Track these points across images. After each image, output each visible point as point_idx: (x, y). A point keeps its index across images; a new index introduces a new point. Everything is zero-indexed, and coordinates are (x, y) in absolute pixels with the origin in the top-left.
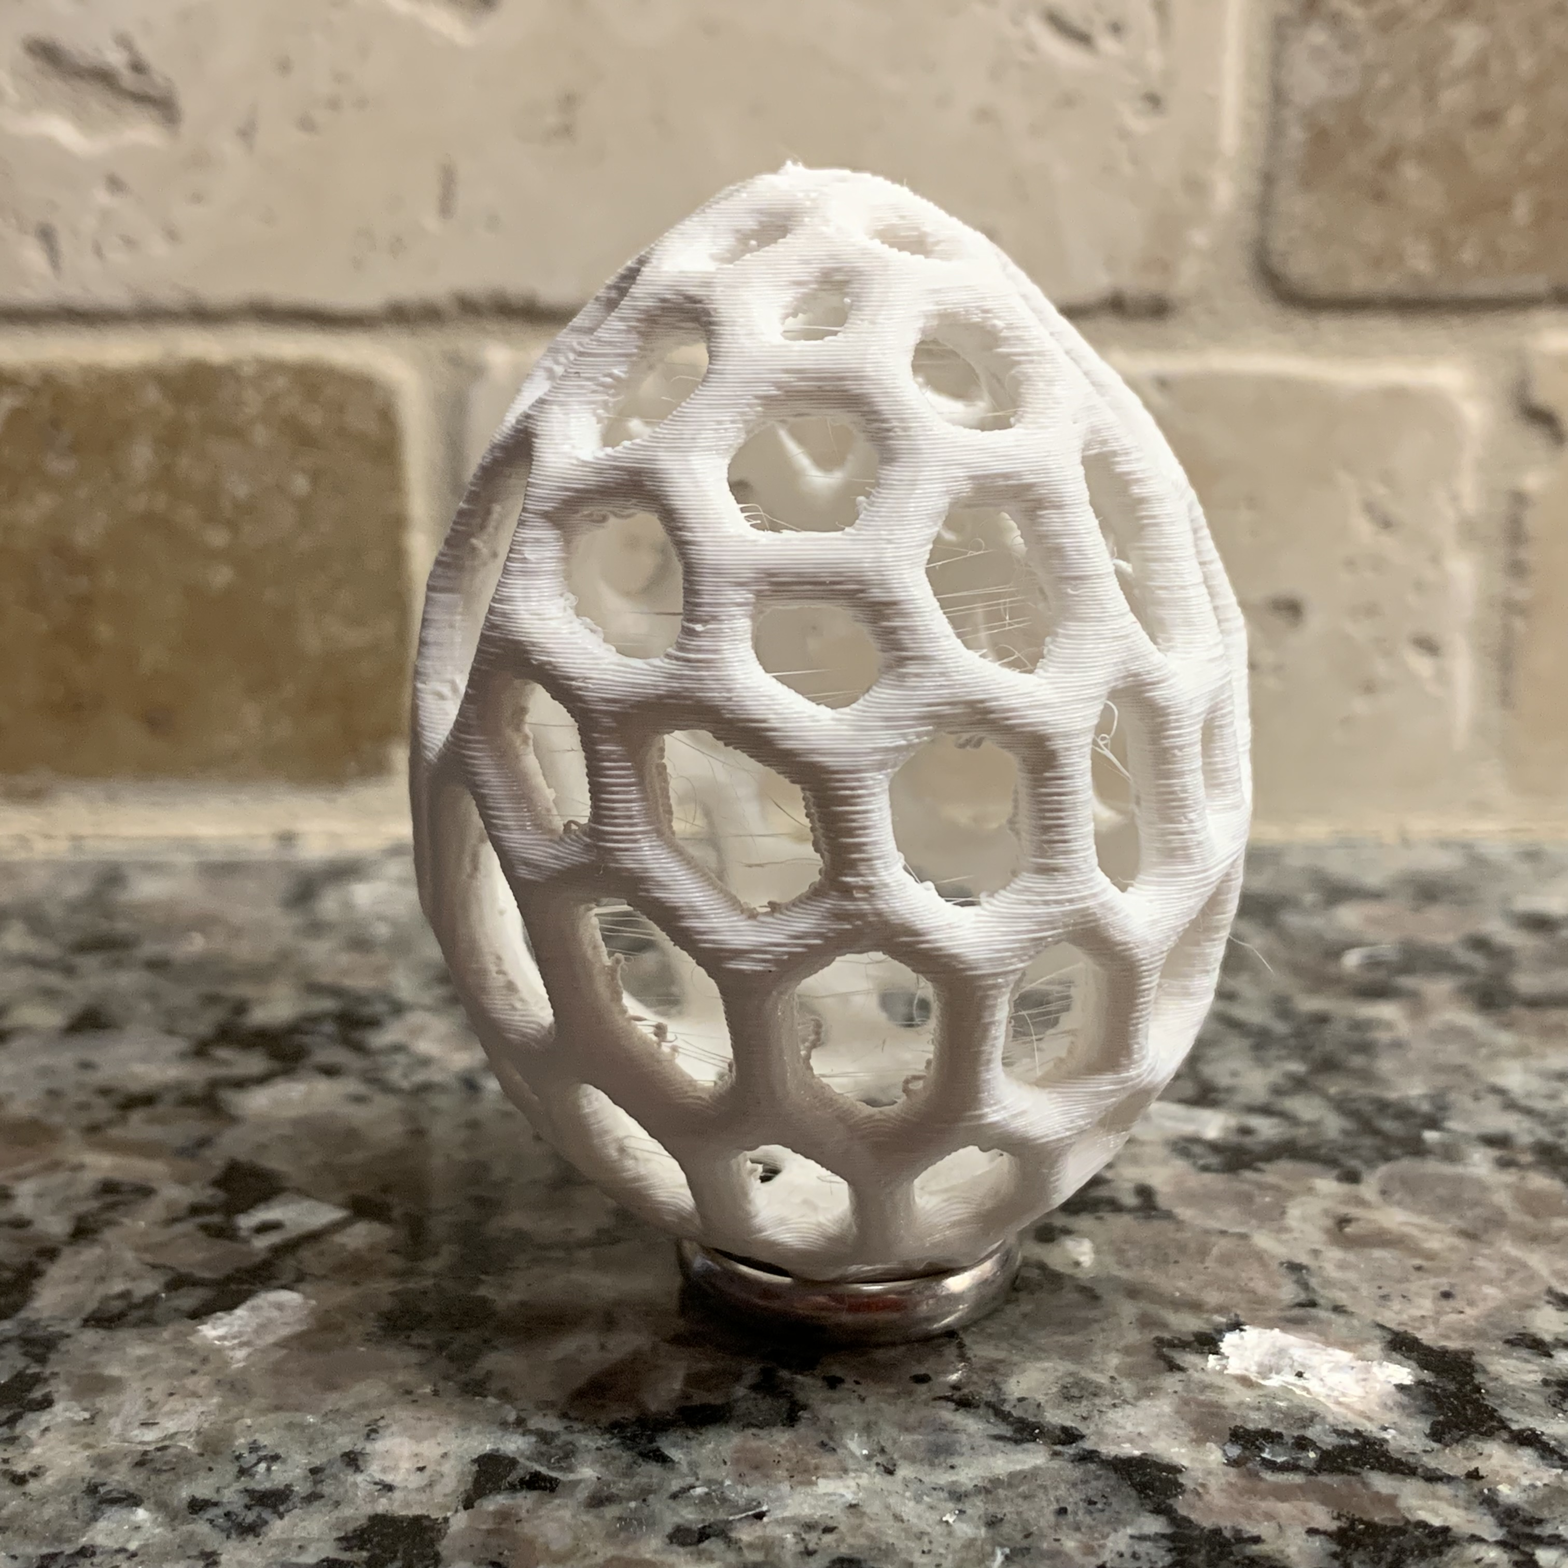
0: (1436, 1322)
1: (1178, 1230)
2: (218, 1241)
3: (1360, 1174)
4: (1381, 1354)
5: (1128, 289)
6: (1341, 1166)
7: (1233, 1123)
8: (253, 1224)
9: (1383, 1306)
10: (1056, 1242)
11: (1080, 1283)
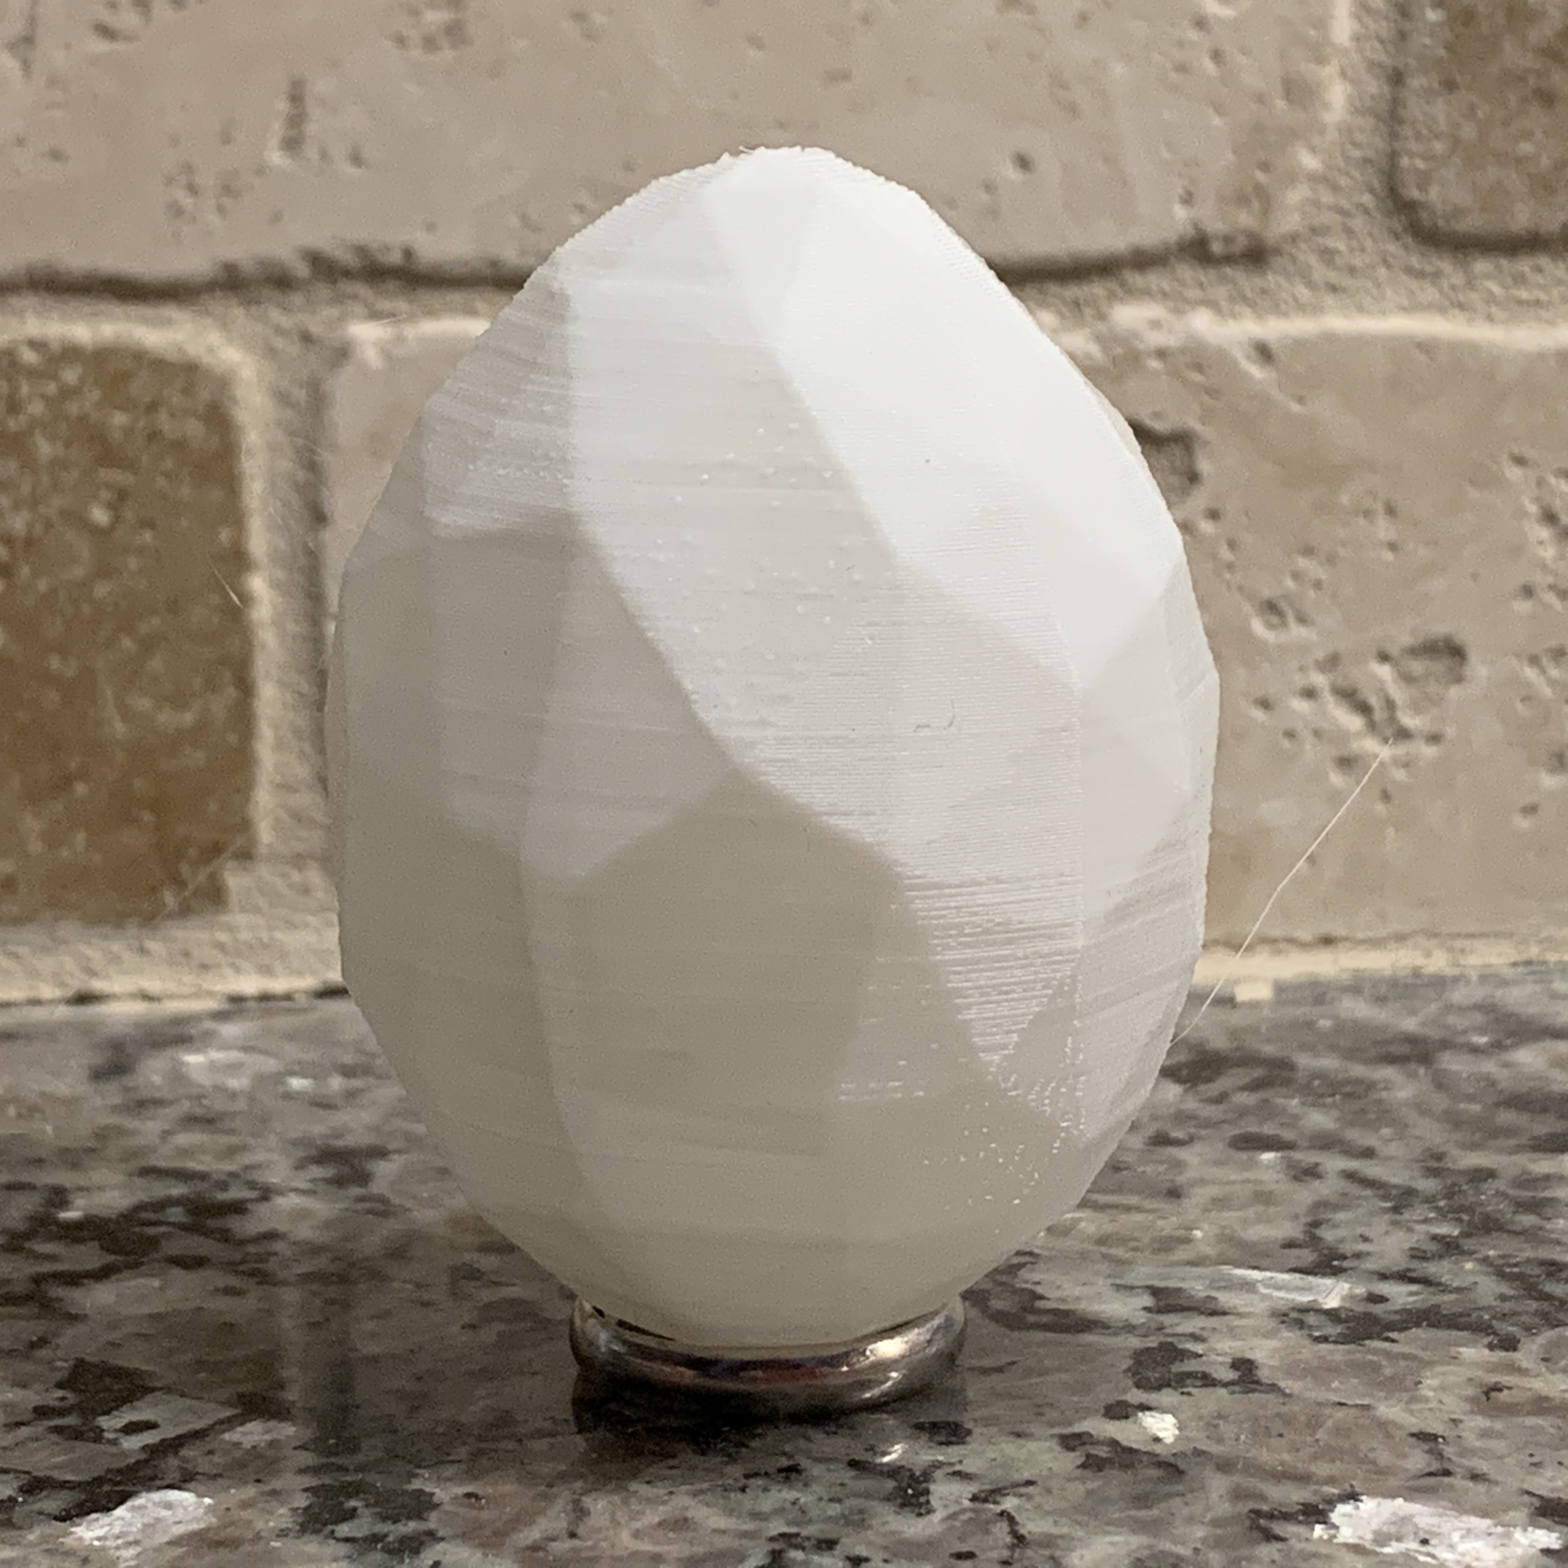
1: (1284, 1404)
2: (78, 1443)
3: (1519, 1341)
4: (1526, 1520)
5: (1215, 225)
6: (1495, 1333)
7: (1361, 1290)
8: (119, 1426)
9: (1534, 1474)
10: (1132, 1419)
11: (1160, 1459)
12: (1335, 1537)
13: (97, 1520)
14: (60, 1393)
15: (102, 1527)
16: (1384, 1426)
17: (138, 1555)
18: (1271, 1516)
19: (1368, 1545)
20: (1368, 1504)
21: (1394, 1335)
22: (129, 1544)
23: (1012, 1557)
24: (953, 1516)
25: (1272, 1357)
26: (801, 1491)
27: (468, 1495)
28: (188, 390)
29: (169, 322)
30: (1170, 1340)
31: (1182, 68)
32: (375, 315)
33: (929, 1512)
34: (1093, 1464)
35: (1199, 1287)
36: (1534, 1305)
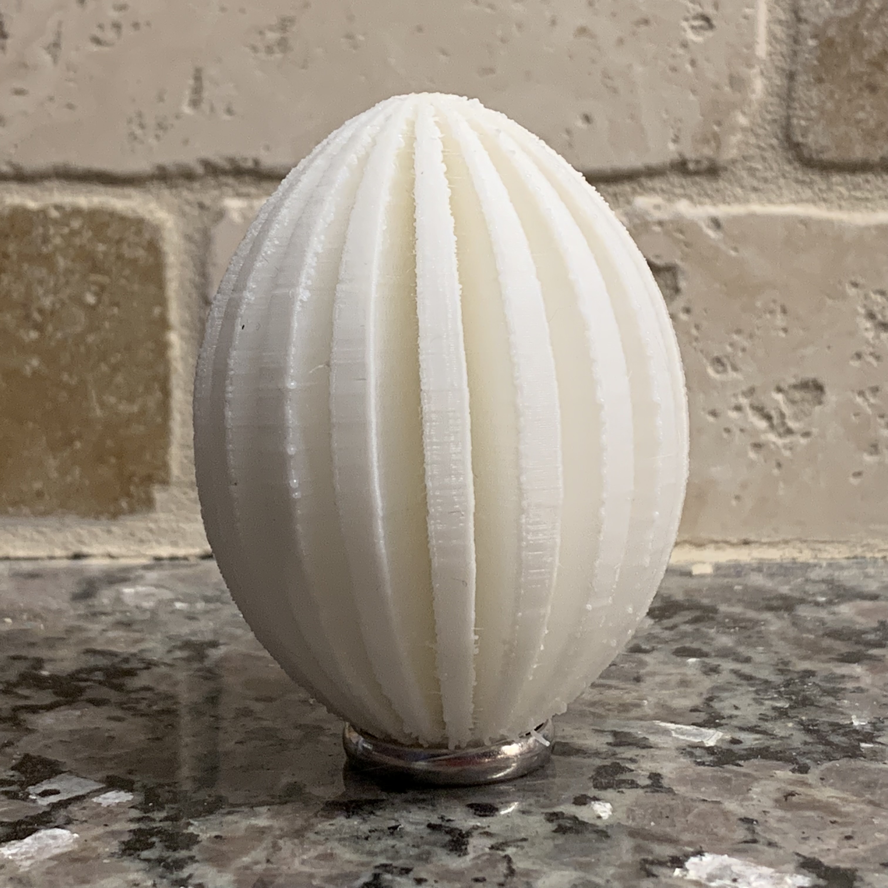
0: (836, 852)
1: (673, 799)
2: (15, 801)
3: (809, 768)
4: (794, 870)
5: (690, 154)
6: (797, 763)
7: (728, 737)
8: (38, 792)
9: (804, 843)
10: (587, 805)
11: (599, 828)
12: (686, 875)
13: (14, 844)
14: (12, 773)
15: (16, 848)
16: (726, 814)
17: (32, 864)
18: (652, 863)
19: (703, 881)
20: (708, 858)
21: (741, 762)
22: (27, 859)
23: (505, 881)
24: (478, 857)
25: (671, 773)
26: (399, 841)
27: (217, 837)
28: (139, 232)
29: (129, 197)
30: (618, 761)
31: (674, 69)
32: (239, 195)
33: (466, 854)
34: (561, 830)
35: (639, 732)
36: (821, 748)
